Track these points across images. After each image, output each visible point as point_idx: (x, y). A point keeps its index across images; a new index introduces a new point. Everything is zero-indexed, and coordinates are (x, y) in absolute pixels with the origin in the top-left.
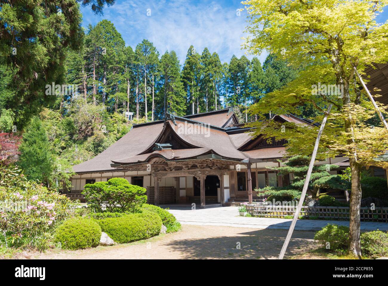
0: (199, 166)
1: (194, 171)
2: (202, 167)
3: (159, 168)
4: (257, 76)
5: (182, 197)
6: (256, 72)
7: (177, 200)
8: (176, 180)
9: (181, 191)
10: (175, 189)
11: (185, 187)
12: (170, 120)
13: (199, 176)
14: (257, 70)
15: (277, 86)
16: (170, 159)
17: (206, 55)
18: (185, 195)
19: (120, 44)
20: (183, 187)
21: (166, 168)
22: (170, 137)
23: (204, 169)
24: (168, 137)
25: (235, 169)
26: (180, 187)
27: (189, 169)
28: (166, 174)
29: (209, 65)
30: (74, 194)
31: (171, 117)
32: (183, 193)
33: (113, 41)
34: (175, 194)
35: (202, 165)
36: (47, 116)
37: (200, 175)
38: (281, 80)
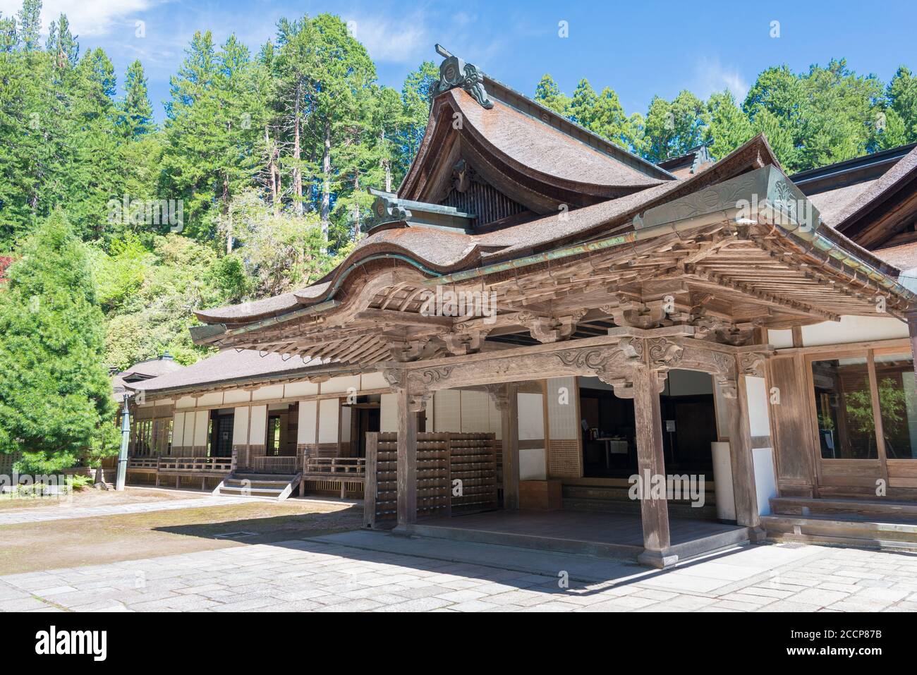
0: (627, 314)
1: (597, 349)
2: (645, 320)
3: (416, 346)
4: (728, 133)
5: (532, 481)
6: (725, 122)
7: (506, 494)
8: (502, 406)
9: (524, 454)
10: (499, 445)
11: (541, 436)
12: (459, 85)
13: (627, 372)
14: (729, 119)
15: (787, 158)
16: (450, 263)
17: (584, 98)
18: (544, 471)
19: (361, 68)
20: (533, 437)
21: (448, 338)
22: (461, 176)
23: (655, 333)
24: (453, 178)
25: (798, 344)
26: (523, 436)
27: (563, 339)
28: (448, 371)
29: (593, 120)
30: (175, 461)
31: (463, 73)
32: (531, 464)
33: (344, 61)
34: (500, 465)
35: (642, 307)
36: (179, 255)
37: (635, 364)
38: (798, 142)
